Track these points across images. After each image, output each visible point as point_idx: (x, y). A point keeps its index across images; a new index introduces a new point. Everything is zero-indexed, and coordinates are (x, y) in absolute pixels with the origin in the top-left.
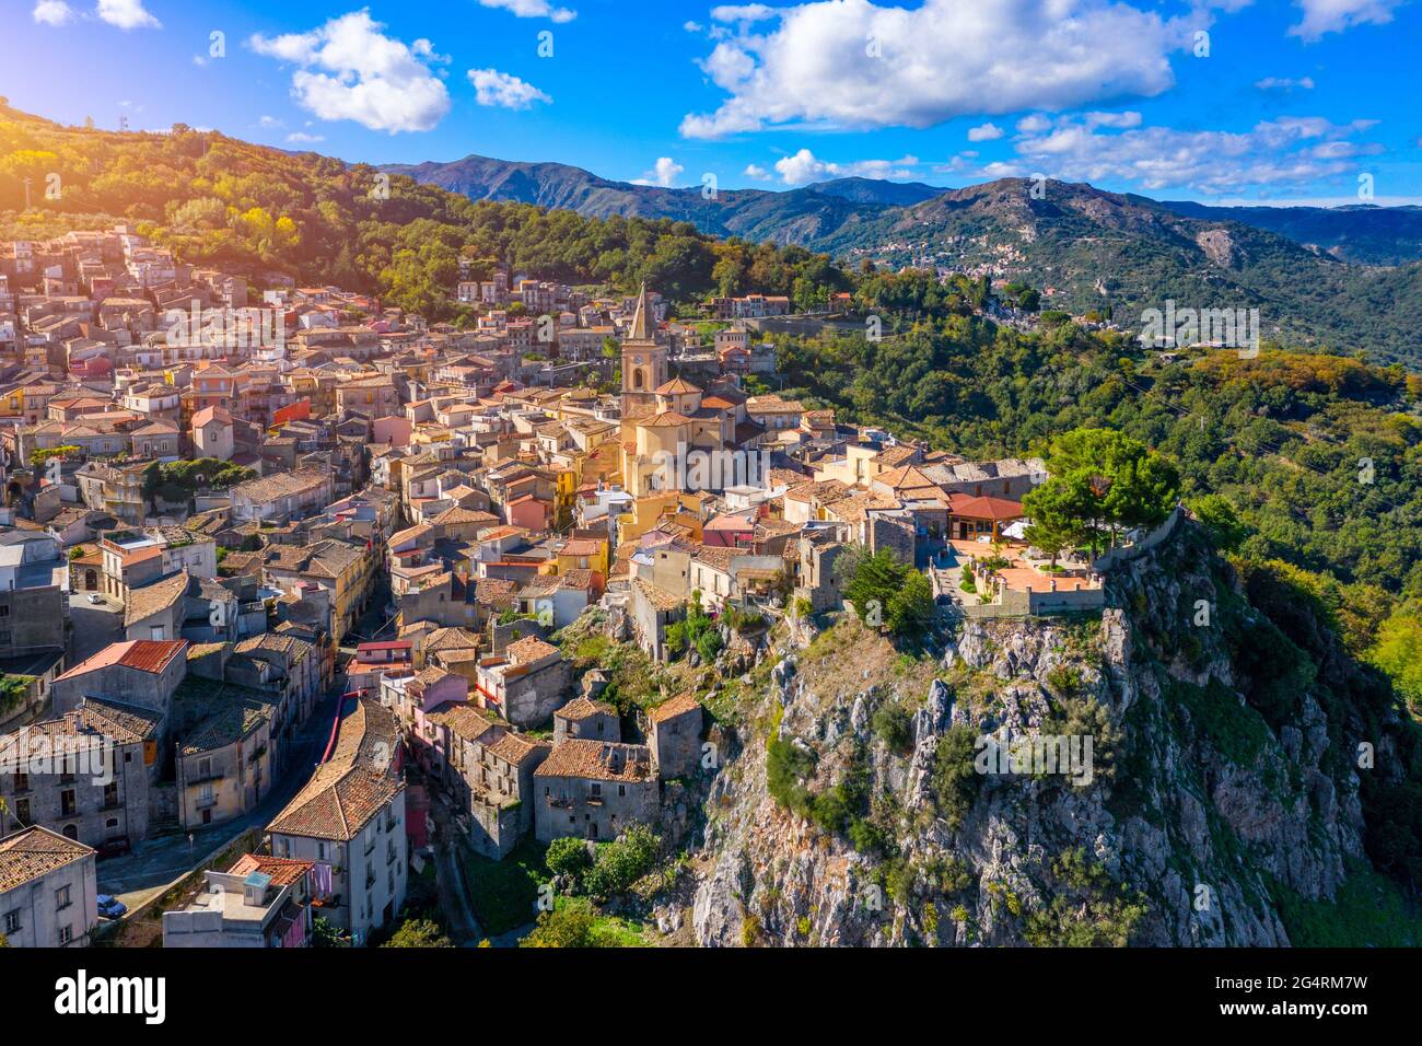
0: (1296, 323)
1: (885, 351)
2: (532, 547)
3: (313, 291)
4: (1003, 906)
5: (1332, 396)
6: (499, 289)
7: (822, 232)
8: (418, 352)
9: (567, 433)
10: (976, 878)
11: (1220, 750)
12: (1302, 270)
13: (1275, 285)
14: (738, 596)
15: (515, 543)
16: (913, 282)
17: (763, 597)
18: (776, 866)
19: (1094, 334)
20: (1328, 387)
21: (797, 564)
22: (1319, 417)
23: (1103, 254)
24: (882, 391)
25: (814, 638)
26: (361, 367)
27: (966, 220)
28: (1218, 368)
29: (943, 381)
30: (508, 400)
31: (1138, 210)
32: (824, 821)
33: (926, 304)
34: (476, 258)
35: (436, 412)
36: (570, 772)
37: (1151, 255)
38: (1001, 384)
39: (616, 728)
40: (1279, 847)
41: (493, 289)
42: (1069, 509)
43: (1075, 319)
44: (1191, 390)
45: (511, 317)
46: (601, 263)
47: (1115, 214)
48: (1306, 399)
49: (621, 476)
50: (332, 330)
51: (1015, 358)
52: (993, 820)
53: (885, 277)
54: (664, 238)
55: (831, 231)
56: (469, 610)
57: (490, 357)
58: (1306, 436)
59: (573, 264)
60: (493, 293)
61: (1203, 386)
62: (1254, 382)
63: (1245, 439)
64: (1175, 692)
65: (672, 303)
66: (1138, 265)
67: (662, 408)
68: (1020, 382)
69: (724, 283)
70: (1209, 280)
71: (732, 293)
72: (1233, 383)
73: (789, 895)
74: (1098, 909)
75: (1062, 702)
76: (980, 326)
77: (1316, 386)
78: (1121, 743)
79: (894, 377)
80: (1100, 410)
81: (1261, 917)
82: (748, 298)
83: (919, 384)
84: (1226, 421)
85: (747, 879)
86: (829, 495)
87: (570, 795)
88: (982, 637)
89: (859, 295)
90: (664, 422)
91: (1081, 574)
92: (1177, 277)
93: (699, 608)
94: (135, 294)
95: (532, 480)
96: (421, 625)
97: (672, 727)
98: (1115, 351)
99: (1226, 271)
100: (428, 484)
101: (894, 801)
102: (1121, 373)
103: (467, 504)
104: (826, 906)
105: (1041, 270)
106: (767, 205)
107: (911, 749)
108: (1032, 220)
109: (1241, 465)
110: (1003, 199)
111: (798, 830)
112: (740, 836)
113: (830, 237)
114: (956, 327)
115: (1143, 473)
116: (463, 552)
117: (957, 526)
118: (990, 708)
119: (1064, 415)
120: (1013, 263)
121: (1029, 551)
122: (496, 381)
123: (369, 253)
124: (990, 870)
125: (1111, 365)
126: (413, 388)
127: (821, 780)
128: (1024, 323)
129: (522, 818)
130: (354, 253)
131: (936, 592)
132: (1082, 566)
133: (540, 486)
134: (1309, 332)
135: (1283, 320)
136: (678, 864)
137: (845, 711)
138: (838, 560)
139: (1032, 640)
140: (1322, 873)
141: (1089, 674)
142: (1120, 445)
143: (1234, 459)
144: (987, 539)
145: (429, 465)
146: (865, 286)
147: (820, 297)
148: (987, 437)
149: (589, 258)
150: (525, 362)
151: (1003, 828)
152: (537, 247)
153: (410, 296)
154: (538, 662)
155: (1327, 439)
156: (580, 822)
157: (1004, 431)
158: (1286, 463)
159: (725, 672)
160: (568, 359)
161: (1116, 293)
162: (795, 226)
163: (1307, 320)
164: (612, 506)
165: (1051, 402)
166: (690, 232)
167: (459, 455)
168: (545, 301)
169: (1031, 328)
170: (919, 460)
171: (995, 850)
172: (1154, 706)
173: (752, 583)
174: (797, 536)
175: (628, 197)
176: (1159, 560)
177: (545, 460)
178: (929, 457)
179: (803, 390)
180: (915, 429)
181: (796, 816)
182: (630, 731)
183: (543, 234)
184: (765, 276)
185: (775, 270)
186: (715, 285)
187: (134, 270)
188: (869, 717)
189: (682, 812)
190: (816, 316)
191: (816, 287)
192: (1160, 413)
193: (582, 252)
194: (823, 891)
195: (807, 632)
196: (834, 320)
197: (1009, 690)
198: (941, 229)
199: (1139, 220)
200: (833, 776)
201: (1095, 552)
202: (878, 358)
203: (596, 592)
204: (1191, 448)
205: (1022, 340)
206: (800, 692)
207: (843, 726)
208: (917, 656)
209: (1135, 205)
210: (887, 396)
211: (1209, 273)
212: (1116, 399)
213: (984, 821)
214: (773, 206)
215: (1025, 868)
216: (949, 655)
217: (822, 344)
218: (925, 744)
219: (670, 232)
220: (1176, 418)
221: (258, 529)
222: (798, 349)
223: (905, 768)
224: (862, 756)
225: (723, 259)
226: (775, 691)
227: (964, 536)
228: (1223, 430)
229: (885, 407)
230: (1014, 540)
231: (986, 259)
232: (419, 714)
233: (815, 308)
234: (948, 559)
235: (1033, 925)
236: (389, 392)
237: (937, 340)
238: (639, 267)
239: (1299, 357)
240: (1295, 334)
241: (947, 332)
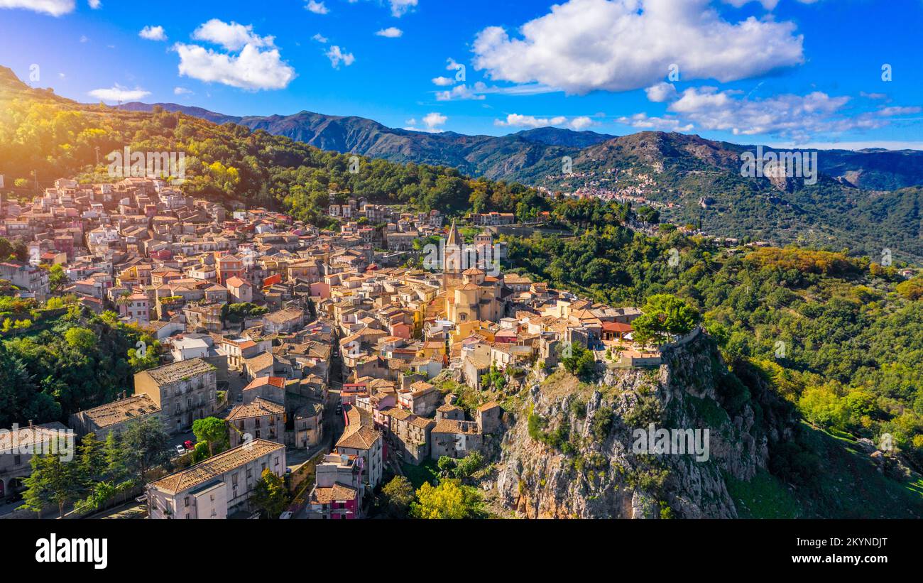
0: (823, 227)
1: (569, 246)
2: (408, 346)
3: (257, 212)
4: (618, 471)
5: (823, 275)
6: (352, 210)
7: (528, 164)
8: (320, 247)
9: (415, 292)
10: (609, 462)
11: (706, 421)
12: (831, 193)
13: (813, 202)
14: (513, 363)
15: (400, 344)
16: (586, 205)
17: (523, 363)
18: (532, 461)
19: (689, 237)
20: (822, 270)
21: (538, 350)
22: (814, 287)
23: (705, 181)
24: (567, 269)
25: (546, 378)
26: (292, 255)
27: (619, 158)
28: (759, 259)
29: (602, 264)
30: (375, 274)
31: (729, 152)
32: (551, 442)
33: (593, 219)
34: (338, 191)
35: (342, 280)
36: (446, 431)
37: (735, 183)
38: (635, 266)
39: (463, 415)
40: (729, 460)
41: (349, 209)
42: (649, 326)
43: (679, 229)
44: (743, 271)
45: (360, 225)
46: (404, 192)
47: (714, 155)
48: (808, 277)
49: (446, 313)
50: (274, 235)
51: (644, 251)
52: (616, 441)
53: (569, 202)
54: (441, 177)
55: (533, 164)
56: (386, 372)
57: (359, 250)
58: (806, 298)
59: (388, 192)
60: (349, 211)
61: (750, 269)
62: (779, 267)
63: (771, 299)
64: (689, 400)
65: (446, 216)
66: (726, 189)
67: (466, 281)
68: (646, 265)
69: (475, 205)
70: (770, 199)
71: (481, 211)
72: (767, 267)
73: (537, 472)
74: (653, 471)
75: (643, 398)
76: (624, 232)
77: (815, 269)
78: (664, 413)
79: (574, 261)
80: (691, 281)
81: (716, 480)
82: (490, 214)
83: (588, 265)
84: (762, 289)
85: (520, 468)
86: (548, 321)
87: (446, 441)
88: (613, 375)
89: (555, 213)
90: (469, 288)
91: (654, 352)
92: (750, 197)
93: (495, 369)
94: (168, 214)
95: (400, 315)
96: (367, 377)
97: (487, 414)
98: (701, 247)
99: (783, 193)
100: (350, 316)
101: (578, 436)
102: (704, 260)
103: (372, 326)
104: (552, 474)
105: (665, 191)
106: (492, 146)
107: (585, 417)
108: (661, 159)
109: (768, 313)
110: (643, 145)
111: (541, 447)
112: (517, 454)
113: (533, 167)
114: (610, 232)
115: (681, 313)
116: (374, 348)
117: (605, 335)
118: (616, 401)
119: (670, 284)
120: (649, 187)
121: (634, 344)
122: (367, 264)
123: (276, 188)
124: (614, 459)
125: (699, 256)
126: (326, 268)
127: (550, 428)
128: (650, 231)
129: (427, 449)
130: (269, 187)
131: (596, 359)
132: (655, 349)
133: (406, 318)
134: (831, 232)
135: (815, 225)
136: (490, 467)
137: (559, 403)
138: (557, 346)
139: (632, 376)
140: (746, 472)
141: (653, 388)
142: (673, 301)
143: (764, 310)
144: (617, 340)
145: (348, 307)
146: (558, 208)
147: (532, 214)
148: (626, 296)
149: (397, 189)
150: (376, 253)
151: (619, 443)
152: (366, 182)
153: (303, 213)
154: (426, 390)
155: (817, 299)
156: (450, 451)
157: (636, 293)
158: (793, 313)
159: (508, 393)
160: (393, 250)
161: (712, 207)
162: (510, 160)
163: (831, 225)
164: (444, 327)
165: (663, 277)
166: (455, 174)
167: (362, 303)
168: (378, 217)
169: (654, 234)
170: (589, 307)
171: (616, 451)
172: (680, 402)
173: (519, 357)
174: (538, 338)
175: (404, 140)
176: (687, 348)
177: (404, 305)
178: (593, 306)
179: (524, 269)
180: (585, 291)
181: (540, 442)
182: (468, 416)
183: (369, 174)
184: (500, 201)
185: (506, 198)
186: (471, 206)
187: (164, 200)
188: (569, 406)
189: (492, 447)
190: (529, 225)
191: (530, 208)
192: (724, 284)
193: (393, 185)
194: (551, 469)
195: (543, 376)
196: (540, 228)
197: (623, 394)
198: (604, 163)
199: (729, 159)
200: (555, 427)
201: (660, 344)
202: (565, 250)
203: (446, 364)
204: (741, 304)
205: (648, 240)
206: (541, 398)
207: (559, 409)
208: (588, 383)
209: (727, 150)
210: (570, 272)
211: (771, 195)
212: (700, 275)
213: (612, 442)
214: (496, 146)
215: (627, 458)
216: (600, 382)
217: (533, 242)
218: (590, 414)
219: (444, 174)
220: (733, 287)
221: (277, 336)
222: (519, 244)
223: (583, 424)
224: (566, 420)
225: (476, 190)
226: (530, 398)
227: (608, 339)
228: (759, 294)
229: (569, 278)
230: (629, 340)
231: (631, 184)
232: (376, 412)
233: (529, 220)
234: (601, 347)
235: (629, 477)
236: (315, 270)
237: (599, 240)
238: (426, 195)
239: (807, 252)
240: (822, 234)
241: (605, 236)
